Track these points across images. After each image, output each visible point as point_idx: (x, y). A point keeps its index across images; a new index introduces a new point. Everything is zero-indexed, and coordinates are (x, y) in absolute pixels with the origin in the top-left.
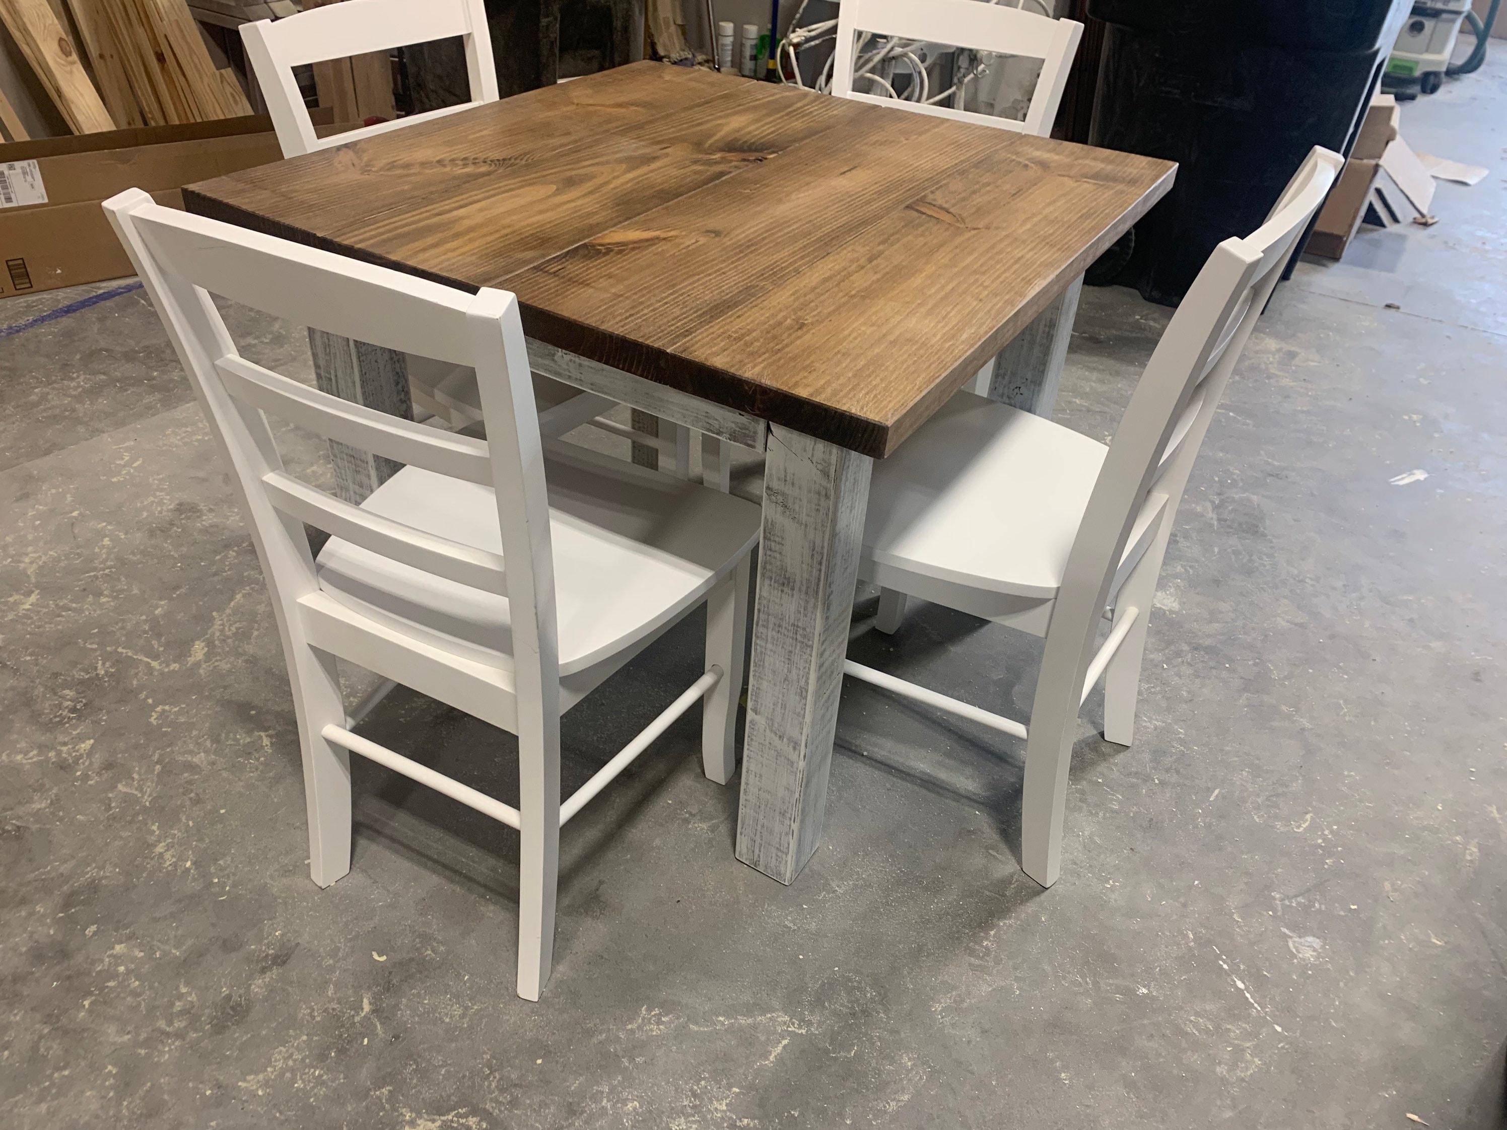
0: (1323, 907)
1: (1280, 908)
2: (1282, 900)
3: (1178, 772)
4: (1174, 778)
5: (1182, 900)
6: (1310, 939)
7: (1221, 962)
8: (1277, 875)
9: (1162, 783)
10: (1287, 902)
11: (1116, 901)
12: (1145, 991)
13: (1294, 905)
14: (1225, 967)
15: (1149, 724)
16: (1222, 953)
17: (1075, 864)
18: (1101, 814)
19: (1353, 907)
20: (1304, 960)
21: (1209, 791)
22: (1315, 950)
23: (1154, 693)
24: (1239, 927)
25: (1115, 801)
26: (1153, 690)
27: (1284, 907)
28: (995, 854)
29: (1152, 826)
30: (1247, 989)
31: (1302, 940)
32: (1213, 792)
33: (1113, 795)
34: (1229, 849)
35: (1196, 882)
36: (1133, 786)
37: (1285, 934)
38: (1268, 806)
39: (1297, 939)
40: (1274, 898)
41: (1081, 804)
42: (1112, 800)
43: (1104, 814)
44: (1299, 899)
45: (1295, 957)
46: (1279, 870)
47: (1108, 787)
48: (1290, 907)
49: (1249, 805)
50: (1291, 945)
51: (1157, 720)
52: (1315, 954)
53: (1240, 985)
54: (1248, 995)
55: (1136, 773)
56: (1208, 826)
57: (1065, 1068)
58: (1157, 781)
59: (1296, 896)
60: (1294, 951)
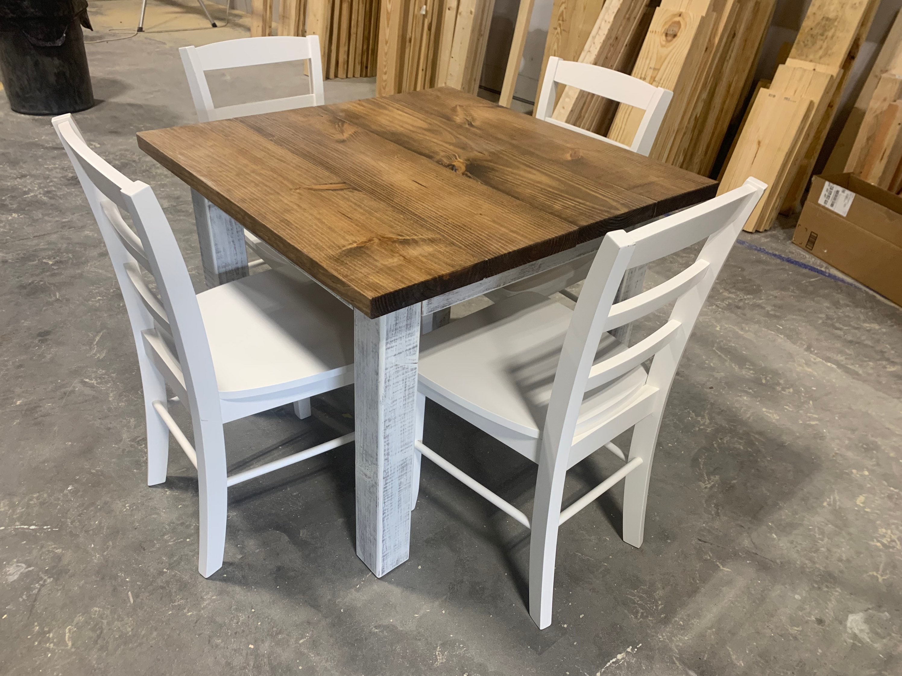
0: (21, 600)
1: (42, 576)
2: (45, 581)
3: (162, 588)
4: (160, 582)
5: (91, 532)
6: (16, 577)
7: (49, 527)
8: (58, 590)
9: (161, 573)
10: (41, 582)
11: (117, 503)
12: (69, 488)
13: (37, 585)
14: (45, 527)
15: (209, 597)
16: (52, 530)
17: (150, 499)
18: (167, 527)
19: (5, 616)
20: (12, 565)
21: (136, 596)
22: (10, 575)
23: (231, 620)
24: (55, 548)
25: (170, 540)
26: (235, 621)
27: (41, 578)
28: (183, 470)
29: (140, 548)
30: (28, 529)
31: (19, 573)
32: (133, 598)
33: (174, 541)
34: (94, 577)
35: (93, 546)
36: (172, 555)
37: (30, 567)
38: (97, 624)
39: (22, 570)
40: (49, 577)
41: (181, 521)
42: (172, 538)
43: (166, 529)
44: (37, 590)
45: (17, 562)
46: (59, 594)
47: (181, 541)
48: (38, 582)
49: (108, 612)
50: (23, 565)
51: (209, 604)
52: (8, 573)
53: (33, 527)
54: (26, 527)
55: (179, 563)
56: (115, 577)
57: (72, 445)
58: (165, 570)
59: (39, 590)
60: (19, 564)
